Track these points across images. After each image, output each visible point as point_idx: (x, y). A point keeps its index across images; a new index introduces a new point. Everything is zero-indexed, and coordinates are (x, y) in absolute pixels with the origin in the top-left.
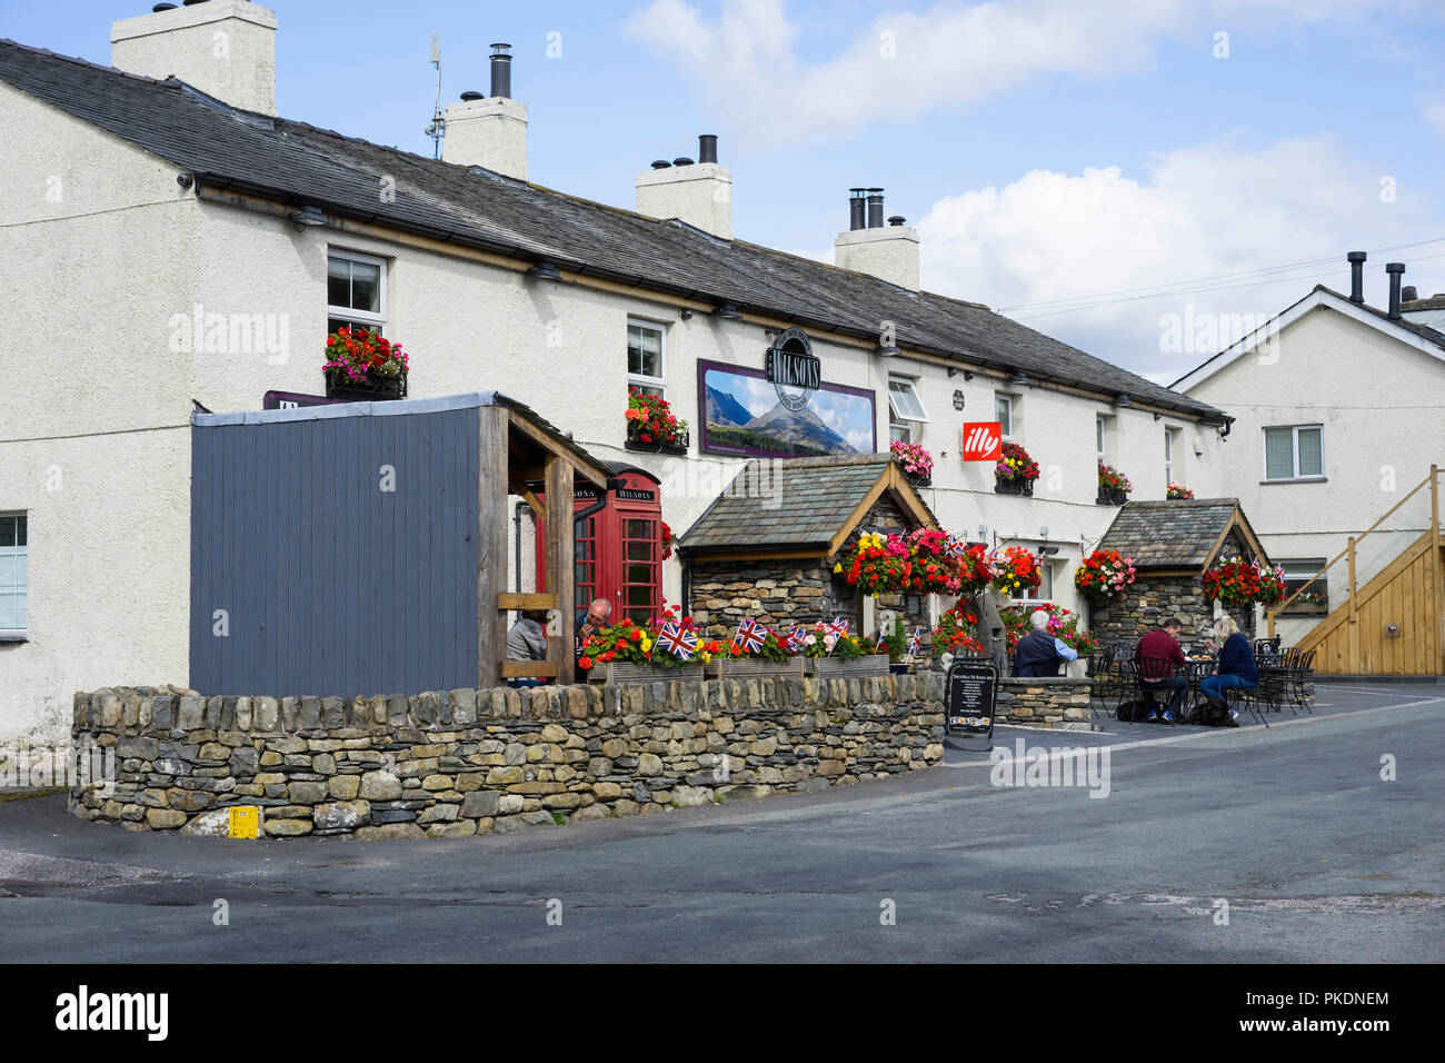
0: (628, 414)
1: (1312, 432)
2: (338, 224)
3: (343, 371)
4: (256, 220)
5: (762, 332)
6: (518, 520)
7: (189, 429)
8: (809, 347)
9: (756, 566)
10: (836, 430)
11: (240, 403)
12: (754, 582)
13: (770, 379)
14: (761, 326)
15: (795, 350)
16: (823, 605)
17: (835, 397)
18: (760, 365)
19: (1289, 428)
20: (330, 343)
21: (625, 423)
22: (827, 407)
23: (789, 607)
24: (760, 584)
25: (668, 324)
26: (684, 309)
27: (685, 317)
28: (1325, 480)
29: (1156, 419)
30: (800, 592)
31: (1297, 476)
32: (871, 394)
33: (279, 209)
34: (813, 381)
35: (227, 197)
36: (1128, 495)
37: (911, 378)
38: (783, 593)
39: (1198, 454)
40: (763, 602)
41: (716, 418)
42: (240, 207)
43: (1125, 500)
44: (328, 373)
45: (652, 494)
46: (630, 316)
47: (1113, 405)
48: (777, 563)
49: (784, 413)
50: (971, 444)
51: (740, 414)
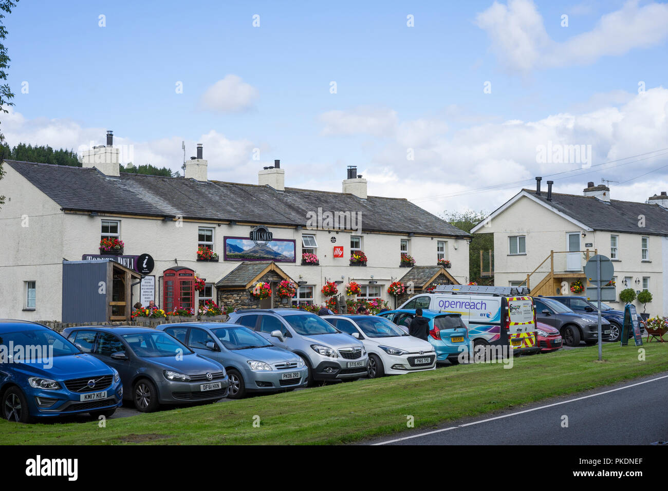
0: (197, 252)
1: (522, 238)
2: (103, 215)
3: (104, 249)
4: (80, 216)
5: (250, 227)
6: (159, 281)
7: (62, 265)
8: (267, 230)
9: (233, 291)
10: (279, 252)
11: (76, 258)
12: (233, 295)
13: (252, 239)
14: (249, 226)
15: (262, 231)
16: (247, 301)
17: (278, 243)
18: (248, 236)
19: (516, 237)
20: (101, 242)
21: (197, 255)
22: (275, 245)
23: (239, 302)
24: (234, 295)
25: (214, 228)
26: (219, 224)
27: (219, 225)
28: (526, 255)
29: (432, 239)
30: (242, 298)
31: (518, 253)
32: (294, 241)
33: (86, 213)
34: (270, 238)
35: (72, 212)
36: (415, 264)
37: (314, 235)
38: (238, 298)
39: (456, 249)
40: (235, 300)
41: (230, 251)
42: (76, 214)
43: (413, 265)
44: (101, 249)
45: (192, 275)
46: (199, 227)
47: (409, 236)
48: (237, 290)
49: (257, 248)
50: (336, 253)
51: (240, 250)
